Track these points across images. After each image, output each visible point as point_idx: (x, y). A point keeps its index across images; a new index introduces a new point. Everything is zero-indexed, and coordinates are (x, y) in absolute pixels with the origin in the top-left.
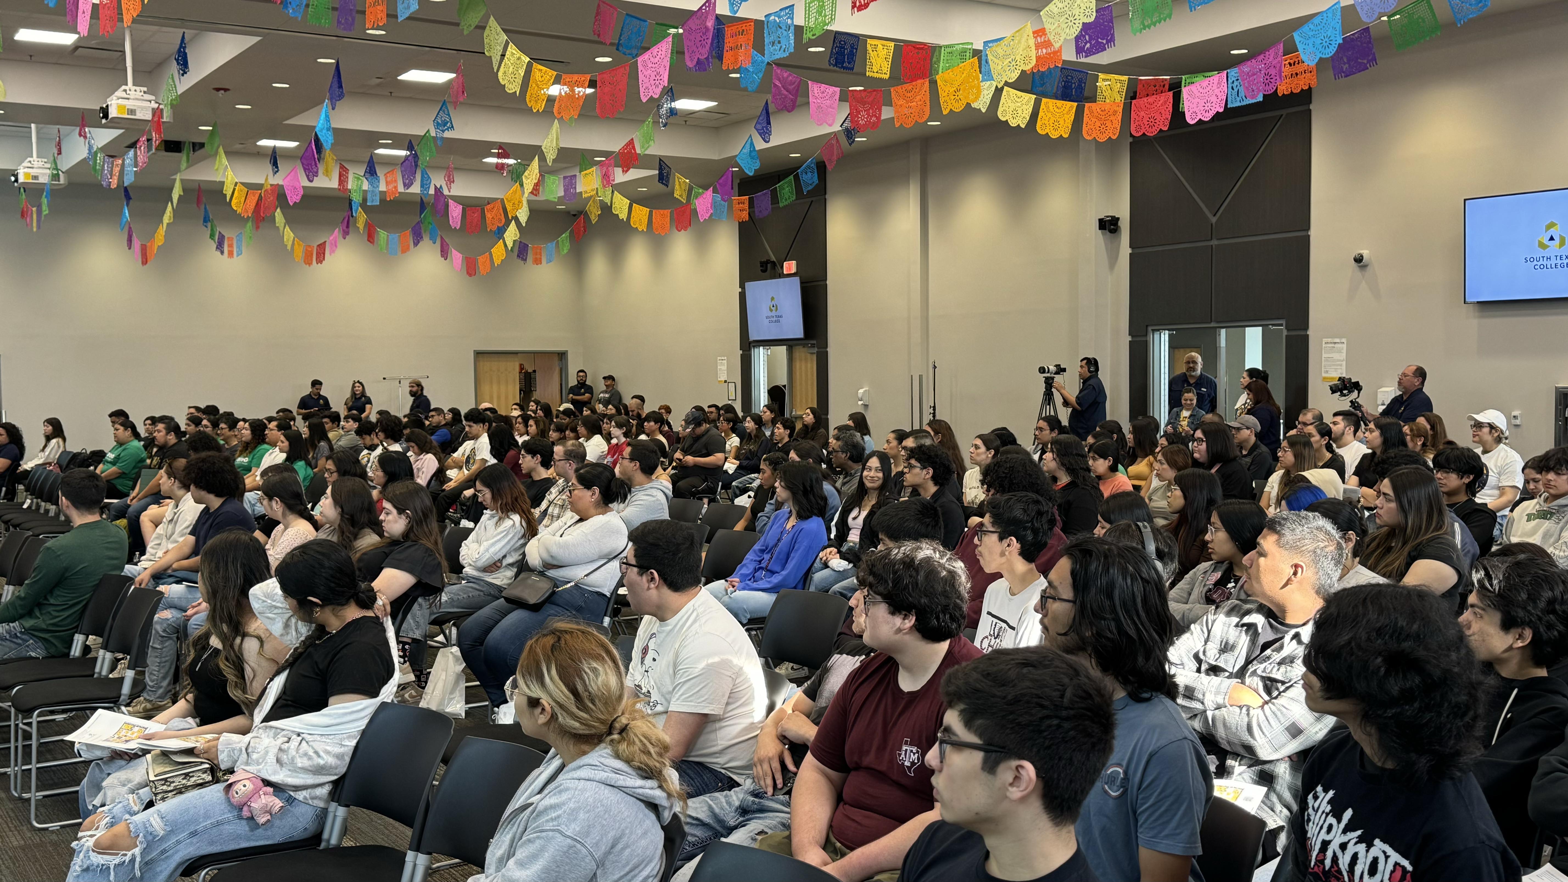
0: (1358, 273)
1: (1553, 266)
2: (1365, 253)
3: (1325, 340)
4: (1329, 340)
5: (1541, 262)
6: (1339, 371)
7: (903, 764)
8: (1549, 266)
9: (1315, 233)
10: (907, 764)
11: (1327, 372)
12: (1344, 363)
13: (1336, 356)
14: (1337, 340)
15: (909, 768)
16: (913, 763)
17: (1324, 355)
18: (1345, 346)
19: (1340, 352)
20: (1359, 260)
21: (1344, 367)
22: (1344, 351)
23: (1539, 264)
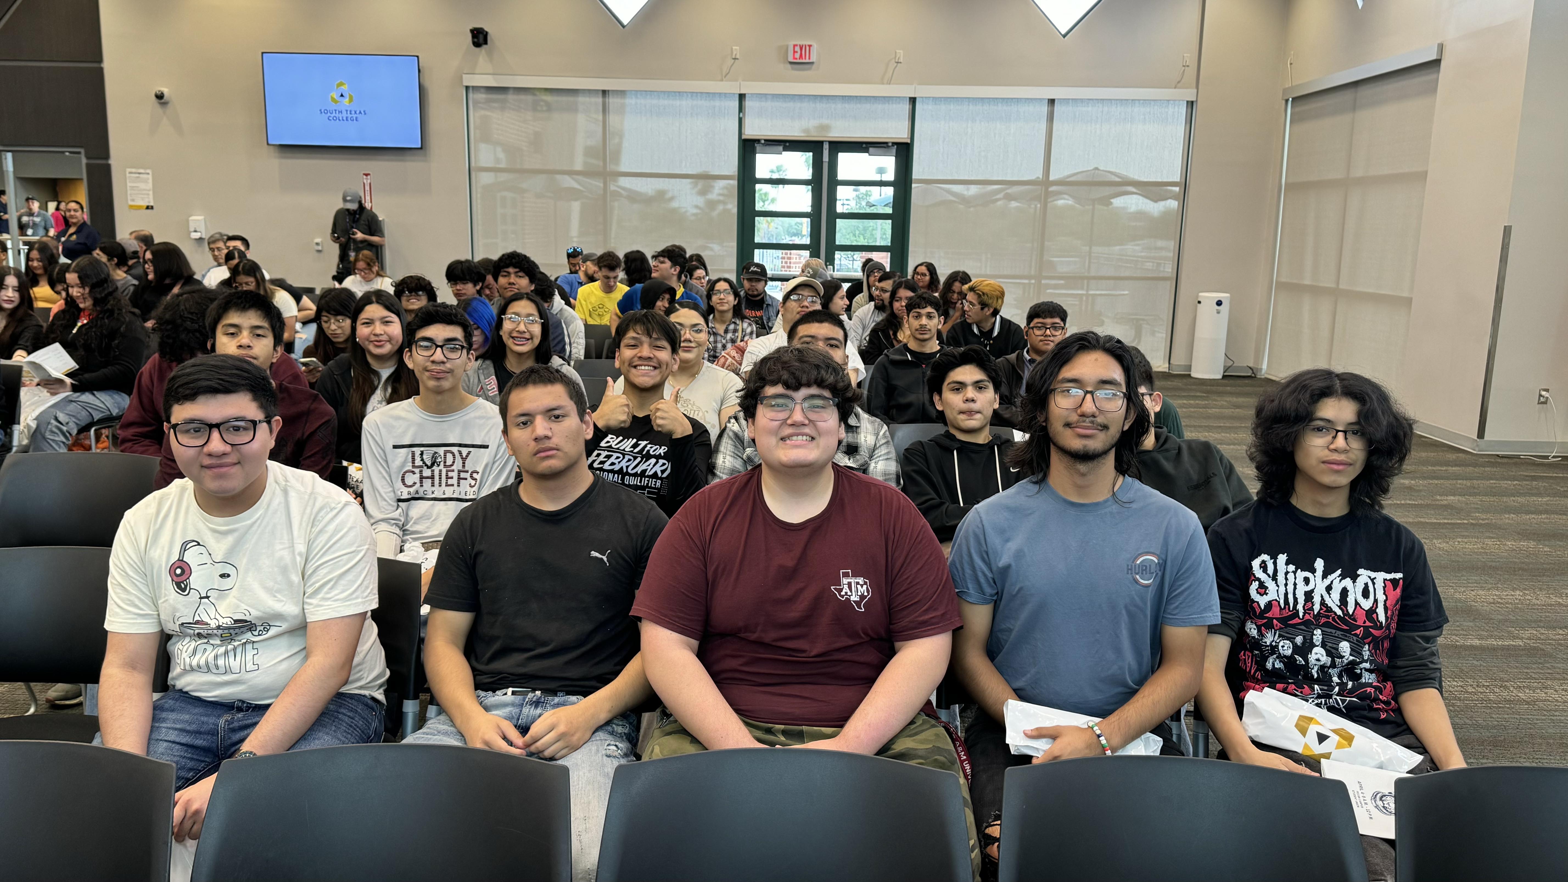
0: (158, 109)
1: (345, 119)
2: (166, 91)
3: (128, 170)
4: (134, 170)
5: (334, 114)
6: (147, 200)
7: (848, 600)
8: (341, 119)
9: (108, 65)
10: (854, 598)
11: (133, 200)
12: (151, 193)
13: (142, 186)
14: (142, 171)
15: (858, 603)
16: (862, 597)
17: (129, 184)
18: (150, 177)
19: (146, 181)
20: (160, 97)
21: (151, 196)
22: (150, 181)
23: (332, 115)
